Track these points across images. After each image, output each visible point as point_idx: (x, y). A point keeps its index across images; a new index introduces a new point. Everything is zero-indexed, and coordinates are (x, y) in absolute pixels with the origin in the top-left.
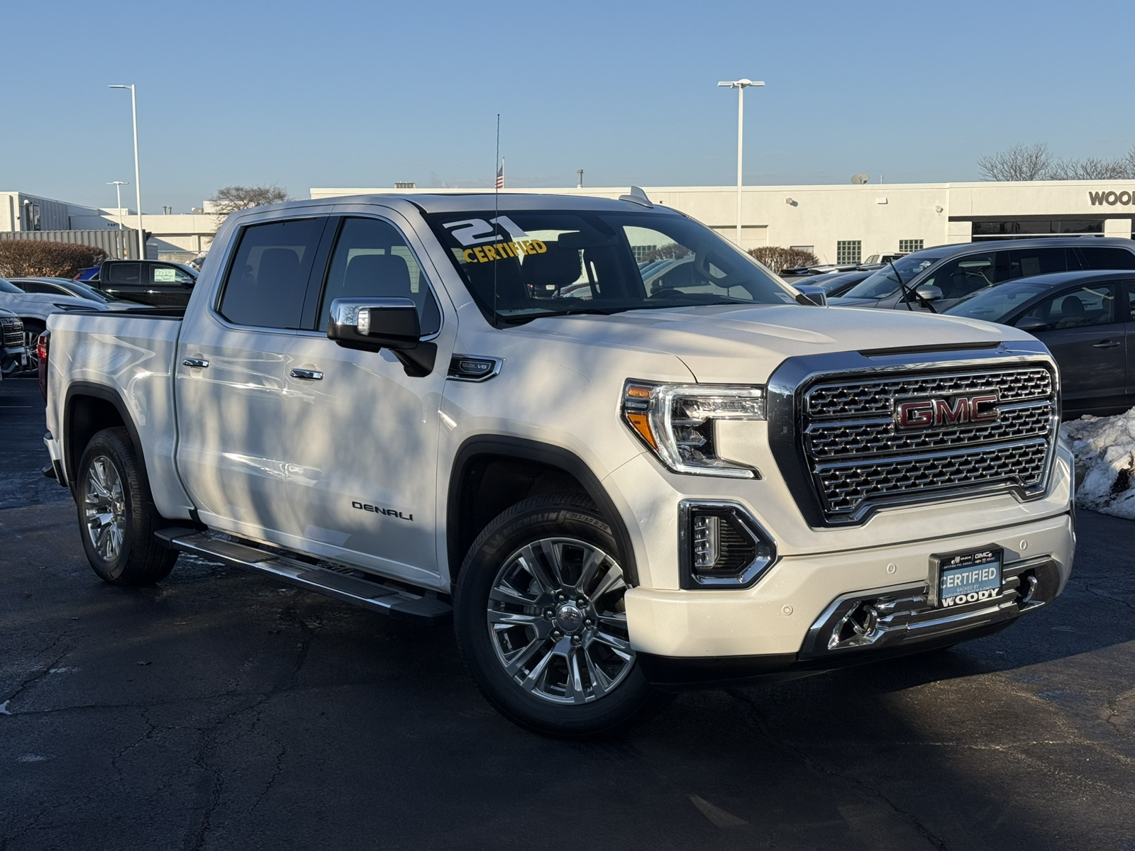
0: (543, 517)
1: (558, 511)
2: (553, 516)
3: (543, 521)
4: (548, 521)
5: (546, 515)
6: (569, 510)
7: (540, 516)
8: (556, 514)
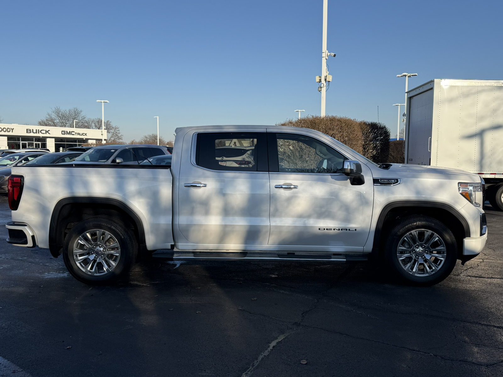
0: (412, 225)
1: (416, 222)
2: (415, 224)
3: (412, 226)
4: (414, 225)
5: (413, 224)
6: (419, 221)
7: (411, 225)
8: (416, 223)
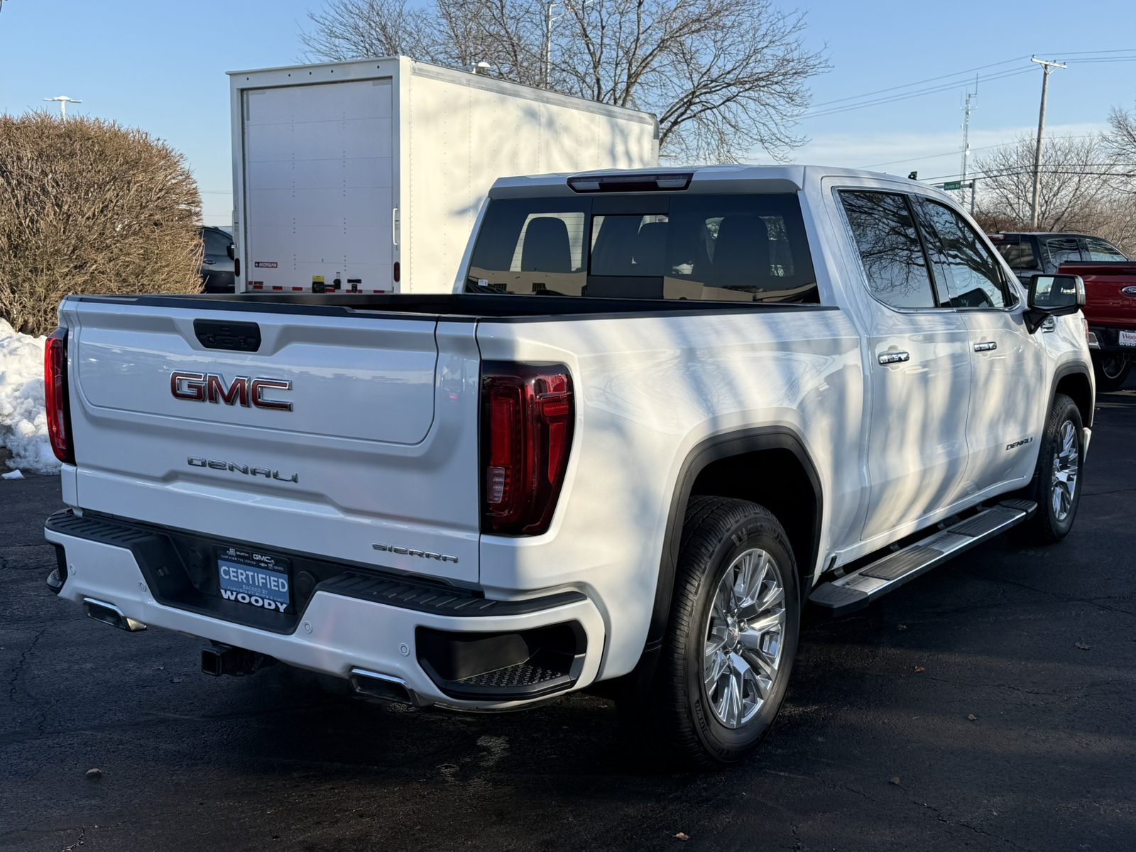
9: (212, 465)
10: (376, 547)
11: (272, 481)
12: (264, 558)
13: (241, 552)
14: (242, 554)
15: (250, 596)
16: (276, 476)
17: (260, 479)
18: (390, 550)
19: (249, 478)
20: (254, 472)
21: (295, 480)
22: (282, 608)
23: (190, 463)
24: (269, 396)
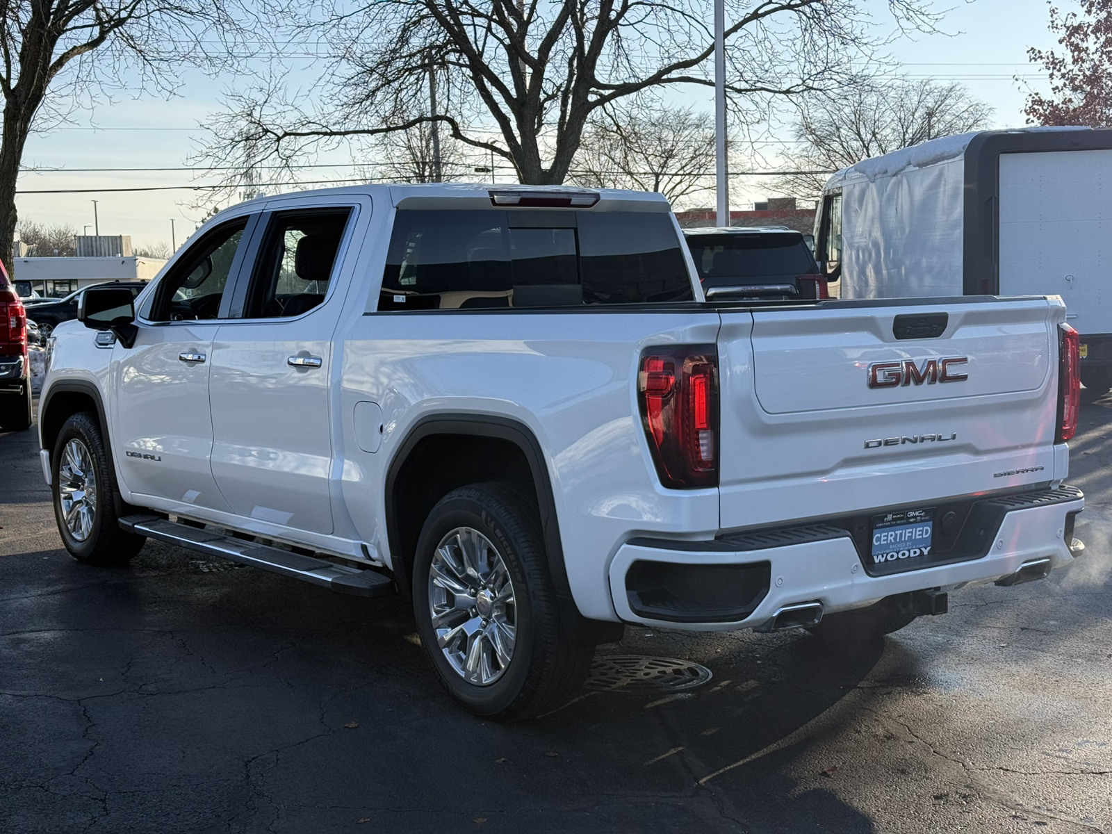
9: (887, 443)
10: (996, 476)
11: (936, 444)
12: (917, 513)
13: (896, 515)
14: (899, 516)
15: (898, 553)
16: (940, 439)
17: (928, 445)
18: (1005, 474)
19: (919, 446)
20: (922, 440)
21: (954, 437)
22: (926, 552)
23: (867, 446)
24: (951, 371)
